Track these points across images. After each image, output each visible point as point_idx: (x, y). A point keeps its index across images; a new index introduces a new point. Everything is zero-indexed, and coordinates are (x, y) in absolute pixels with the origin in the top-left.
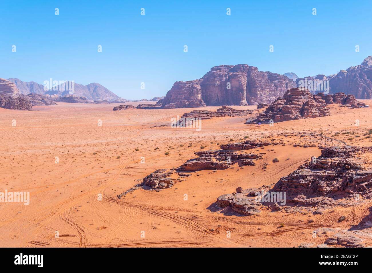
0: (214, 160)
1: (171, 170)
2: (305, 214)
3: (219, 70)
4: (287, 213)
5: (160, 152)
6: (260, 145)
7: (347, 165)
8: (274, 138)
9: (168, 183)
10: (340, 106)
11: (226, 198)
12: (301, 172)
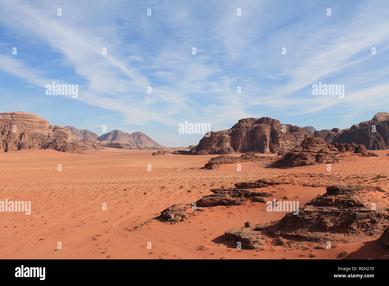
0: (228, 197)
1: (187, 204)
2: (307, 249)
3: (246, 122)
4: (290, 247)
5: (184, 190)
6: (271, 184)
7: (351, 203)
8: (285, 178)
9: (183, 217)
10: (352, 155)
11: (233, 232)
12: (306, 208)
